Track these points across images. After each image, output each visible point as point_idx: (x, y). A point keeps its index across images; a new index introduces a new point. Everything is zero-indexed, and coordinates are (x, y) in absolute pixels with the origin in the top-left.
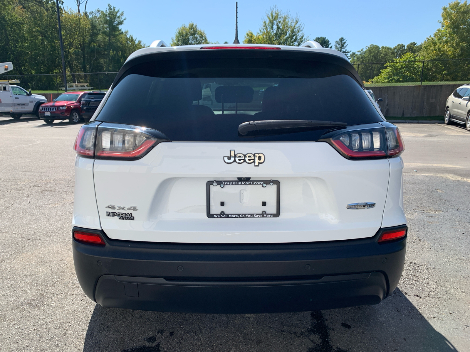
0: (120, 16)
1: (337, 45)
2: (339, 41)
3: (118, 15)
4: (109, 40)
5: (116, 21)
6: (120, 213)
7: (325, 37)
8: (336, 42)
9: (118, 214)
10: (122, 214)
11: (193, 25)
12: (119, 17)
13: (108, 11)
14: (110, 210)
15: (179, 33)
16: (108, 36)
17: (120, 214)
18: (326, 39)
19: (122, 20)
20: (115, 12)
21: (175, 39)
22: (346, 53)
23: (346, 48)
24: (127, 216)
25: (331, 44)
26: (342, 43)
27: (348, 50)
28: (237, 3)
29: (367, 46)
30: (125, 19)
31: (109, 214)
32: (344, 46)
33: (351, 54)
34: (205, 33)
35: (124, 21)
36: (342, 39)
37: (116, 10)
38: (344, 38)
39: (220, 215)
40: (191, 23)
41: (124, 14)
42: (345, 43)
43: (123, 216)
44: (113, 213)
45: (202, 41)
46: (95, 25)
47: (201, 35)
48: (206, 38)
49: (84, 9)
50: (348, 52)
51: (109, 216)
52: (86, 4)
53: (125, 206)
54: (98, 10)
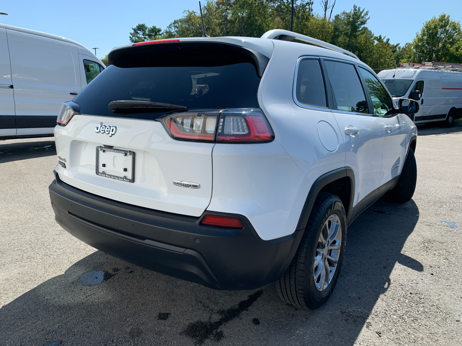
0: (364, 16)
3: (362, 15)
4: (349, 41)
5: (359, 21)
11: (445, 16)
12: (362, 17)
13: (352, 12)
15: (427, 27)
16: (348, 36)
19: (365, 19)
20: (359, 12)
21: (420, 33)
28: (200, 2)
30: (368, 19)
34: (460, 25)
35: (368, 20)
37: (361, 10)
40: (442, 14)
41: (368, 14)
45: (454, 34)
46: (338, 27)
47: (454, 26)
48: (459, 30)
49: (330, 13)
52: (333, 8)
54: (344, 12)
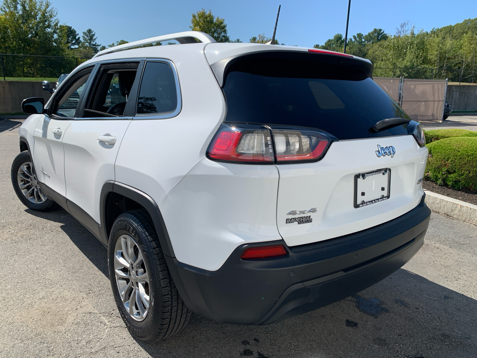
1: (85, 36)
2: (87, 33)
6: (301, 217)
7: (70, 26)
8: (84, 33)
9: (299, 219)
10: (302, 218)
14: (291, 217)
17: (300, 219)
18: (72, 28)
22: (96, 46)
23: (96, 41)
24: (307, 219)
25: (78, 34)
26: (91, 35)
27: (98, 43)
28: (280, 6)
29: (117, 42)
31: (288, 221)
32: (93, 39)
33: (101, 48)
36: (90, 31)
38: (92, 30)
39: (362, 204)
42: (93, 35)
43: (303, 220)
44: (294, 219)
50: (98, 46)
51: (290, 223)
53: (306, 210)
